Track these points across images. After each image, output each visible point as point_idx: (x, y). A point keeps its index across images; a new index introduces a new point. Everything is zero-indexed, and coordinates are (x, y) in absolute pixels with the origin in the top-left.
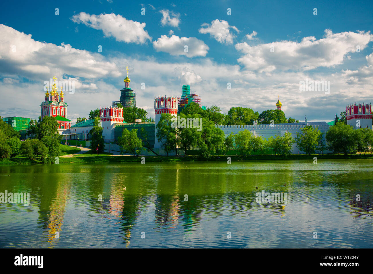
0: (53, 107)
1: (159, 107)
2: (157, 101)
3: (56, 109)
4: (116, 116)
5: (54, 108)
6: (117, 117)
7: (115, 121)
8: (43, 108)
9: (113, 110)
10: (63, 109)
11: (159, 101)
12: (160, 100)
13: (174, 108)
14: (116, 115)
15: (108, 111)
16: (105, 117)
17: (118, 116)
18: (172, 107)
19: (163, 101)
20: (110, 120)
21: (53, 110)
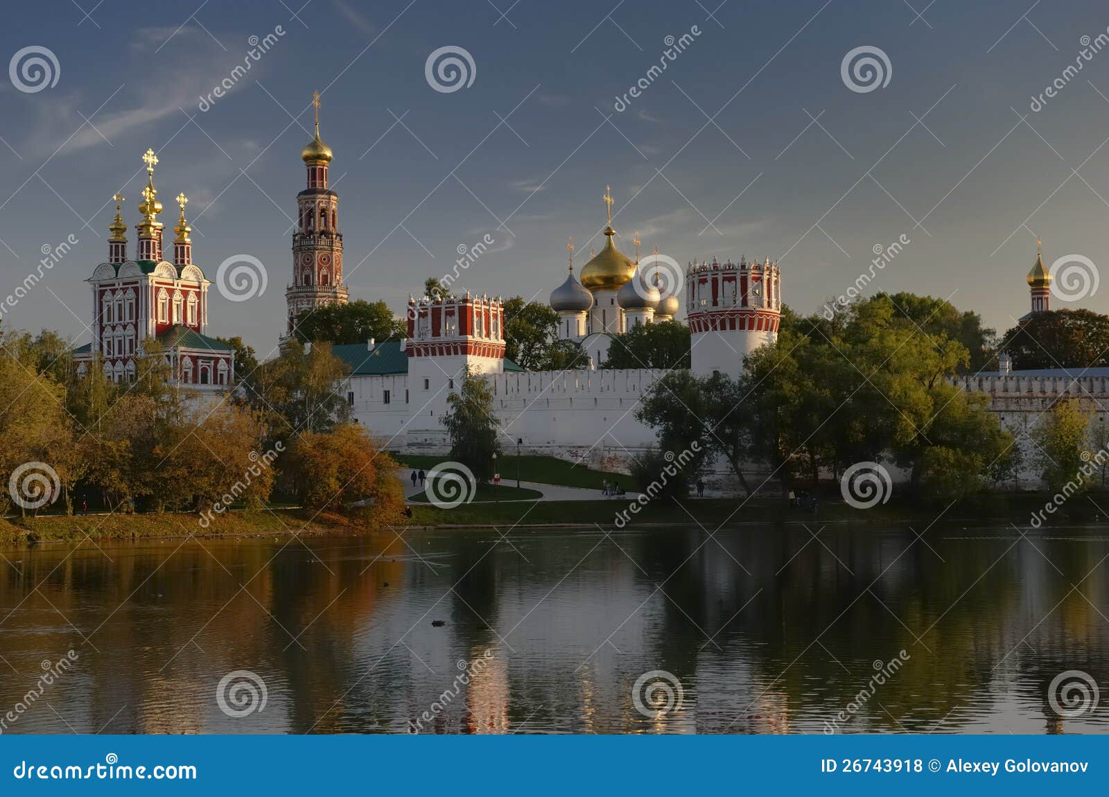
0: (158, 289)
1: (715, 303)
2: (709, 278)
3: (169, 298)
4: (484, 336)
5: (163, 295)
6: (486, 340)
7: (479, 355)
8: (102, 293)
9: (475, 310)
10: (192, 298)
11: (715, 281)
12: (720, 277)
13: (774, 309)
14: (484, 332)
15: (450, 314)
16: (437, 340)
17: (488, 335)
18: (769, 305)
19: (734, 279)
20: (465, 349)
21: (159, 301)
